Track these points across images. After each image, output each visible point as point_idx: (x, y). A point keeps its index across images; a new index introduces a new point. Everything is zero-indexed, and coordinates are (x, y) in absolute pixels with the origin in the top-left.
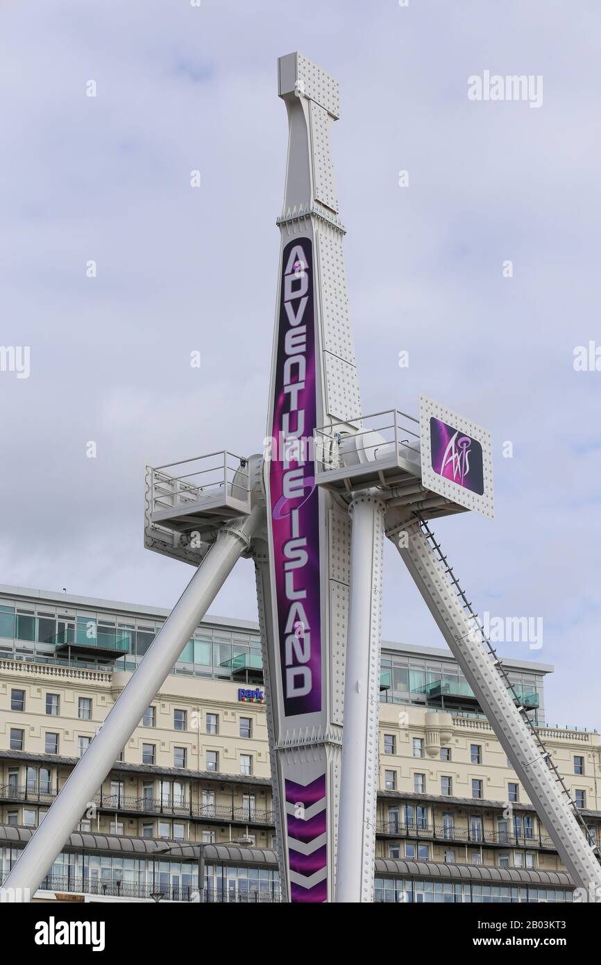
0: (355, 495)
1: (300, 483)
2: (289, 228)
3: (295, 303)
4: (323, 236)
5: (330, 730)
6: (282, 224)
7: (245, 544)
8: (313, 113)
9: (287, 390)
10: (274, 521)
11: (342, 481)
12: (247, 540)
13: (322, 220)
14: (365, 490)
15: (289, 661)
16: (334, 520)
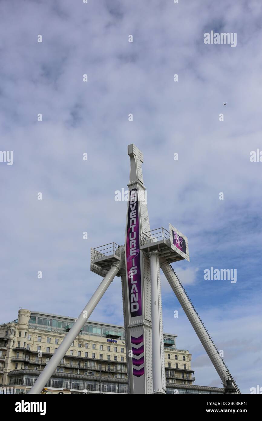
0: (151, 253)
1: (135, 251)
2: (131, 187)
3: (133, 205)
4: (140, 188)
5: (144, 321)
6: (129, 186)
7: (119, 269)
8: (137, 159)
9: (131, 227)
10: (128, 263)
11: (147, 248)
12: (120, 268)
13: (140, 185)
14: (154, 252)
15: (132, 301)
16: (144, 261)
